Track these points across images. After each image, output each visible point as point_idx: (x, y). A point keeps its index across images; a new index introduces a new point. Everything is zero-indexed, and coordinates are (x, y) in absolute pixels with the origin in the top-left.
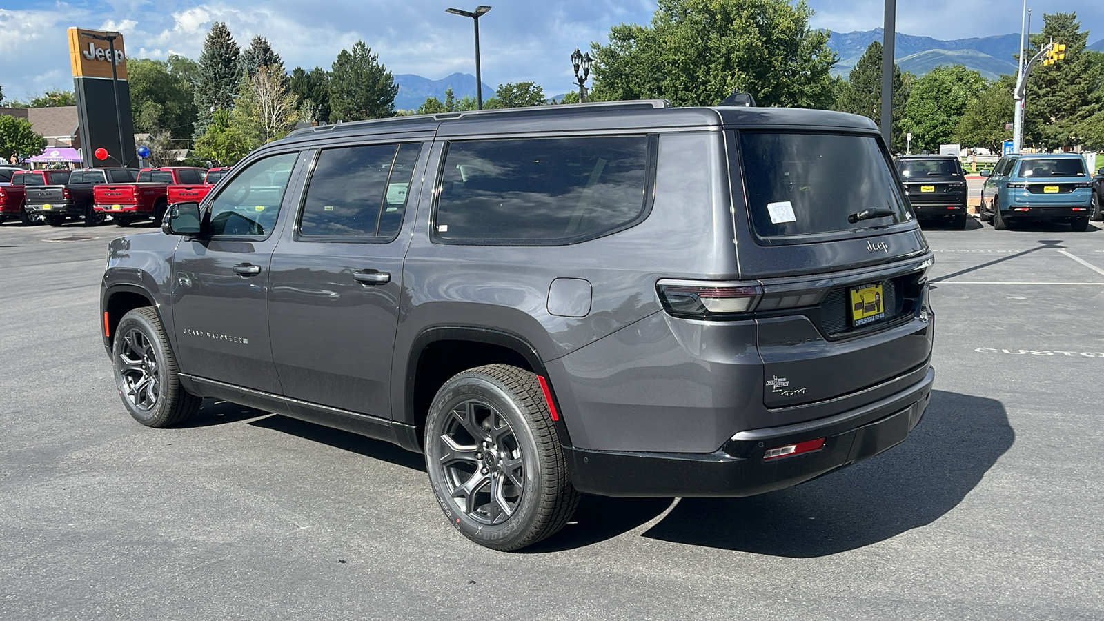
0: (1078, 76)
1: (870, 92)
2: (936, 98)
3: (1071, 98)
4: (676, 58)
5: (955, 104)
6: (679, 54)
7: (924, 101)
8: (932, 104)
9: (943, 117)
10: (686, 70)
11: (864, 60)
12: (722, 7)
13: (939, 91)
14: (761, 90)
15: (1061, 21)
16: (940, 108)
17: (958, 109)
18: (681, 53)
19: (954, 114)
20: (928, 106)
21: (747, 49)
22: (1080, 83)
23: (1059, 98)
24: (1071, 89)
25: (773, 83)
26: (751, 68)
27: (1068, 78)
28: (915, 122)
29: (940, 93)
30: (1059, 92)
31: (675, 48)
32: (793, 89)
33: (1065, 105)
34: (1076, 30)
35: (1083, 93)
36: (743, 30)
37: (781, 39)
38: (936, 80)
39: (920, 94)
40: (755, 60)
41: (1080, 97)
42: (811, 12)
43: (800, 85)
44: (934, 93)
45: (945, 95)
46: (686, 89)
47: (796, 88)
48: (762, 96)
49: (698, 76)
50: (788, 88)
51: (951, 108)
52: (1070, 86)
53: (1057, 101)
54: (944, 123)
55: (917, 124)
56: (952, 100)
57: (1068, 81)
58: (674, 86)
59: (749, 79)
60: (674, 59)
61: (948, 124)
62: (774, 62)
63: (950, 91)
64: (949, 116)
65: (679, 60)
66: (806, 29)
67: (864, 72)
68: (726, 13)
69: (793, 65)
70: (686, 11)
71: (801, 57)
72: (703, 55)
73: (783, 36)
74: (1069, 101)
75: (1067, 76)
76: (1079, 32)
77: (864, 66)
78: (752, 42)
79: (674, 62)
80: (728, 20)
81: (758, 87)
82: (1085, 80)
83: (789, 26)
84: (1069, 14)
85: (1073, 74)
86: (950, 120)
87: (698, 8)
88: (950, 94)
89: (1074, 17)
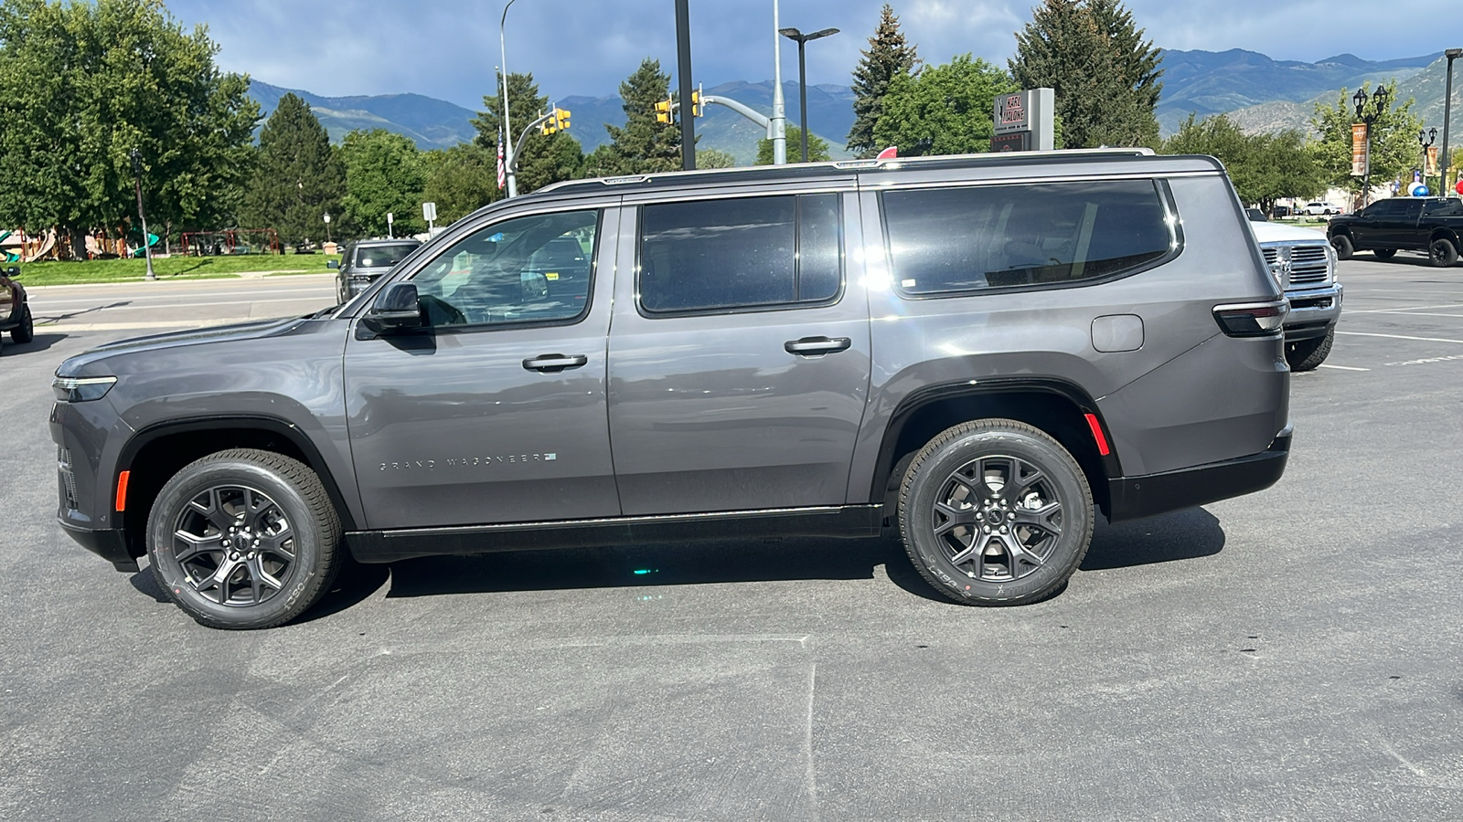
0: (544, 149)
1: (293, 160)
2: (384, 170)
3: (540, 174)
4: (23, 101)
5: (409, 178)
6: (25, 95)
7: (369, 173)
8: (380, 178)
9: (397, 194)
10: (38, 117)
11: (278, 118)
12: (86, 29)
13: (386, 161)
14: (163, 153)
15: (517, 83)
16: (391, 182)
17: (412, 185)
18: (30, 93)
19: (408, 191)
20: (375, 180)
21: (135, 93)
22: (547, 157)
23: (527, 173)
24: (538, 163)
25: (178, 144)
26: (143, 120)
27: (534, 150)
28: (361, 200)
29: (387, 163)
30: (527, 166)
31: (17, 85)
32: (207, 153)
33: (535, 182)
34: (534, 94)
35: (553, 169)
36: (124, 66)
37: (181, 82)
38: (380, 147)
39: (363, 165)
40: (149, 109)
41: (550, 173)
42: (215, 47)
43: (218, 147)
44: (380, 164)
45: (394, 167)
46: (43, 147)
47: (212, 151)
48: (166, 161)
49: (62, 130)
50: (201, 152)
51: (404, 183)
52: (537, 160)
53: (526, 177)
54: (398, 202)
55: (365, 203)
56: (404, 173)
57: (534, 153)
58: (22, 142)
59: (143, 136)
60: (19, 103)
61: (403, 203)
62: (176, 114)
63: (399, 161)
64: (403, 193)
65: (26, 104)
66: (214, 70)
67: (280, 133)
68: (93, 39)
69: (202, 120)
70: (21, 31)
71: (215, 109)
72: (65, 99)
73: (183, 78)
74: (538, 177)
75: (532, 147)
76: (539, 96)
77: (278, 126)
78: (143, 84)
79: (19, 107)
80: (96, 49)
81: (157, 150)
82: (552, 153)
83: (192, 64)
84: (525, 75)
85: (539, 145)
86: (405, 198)
87: (44, 28)
88: (400, 165)
89: (531, 80)
